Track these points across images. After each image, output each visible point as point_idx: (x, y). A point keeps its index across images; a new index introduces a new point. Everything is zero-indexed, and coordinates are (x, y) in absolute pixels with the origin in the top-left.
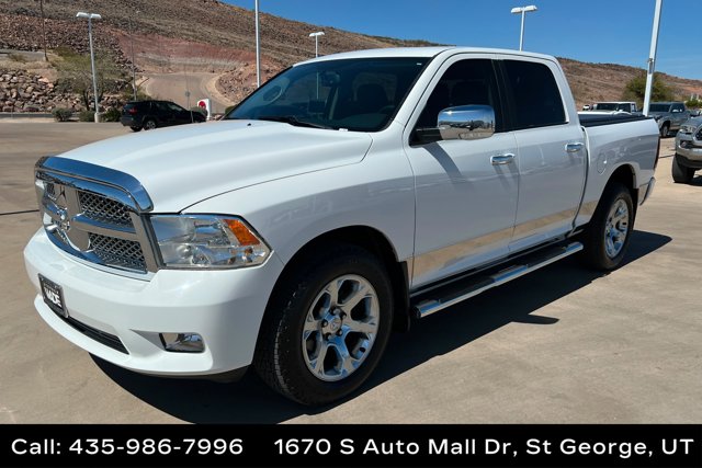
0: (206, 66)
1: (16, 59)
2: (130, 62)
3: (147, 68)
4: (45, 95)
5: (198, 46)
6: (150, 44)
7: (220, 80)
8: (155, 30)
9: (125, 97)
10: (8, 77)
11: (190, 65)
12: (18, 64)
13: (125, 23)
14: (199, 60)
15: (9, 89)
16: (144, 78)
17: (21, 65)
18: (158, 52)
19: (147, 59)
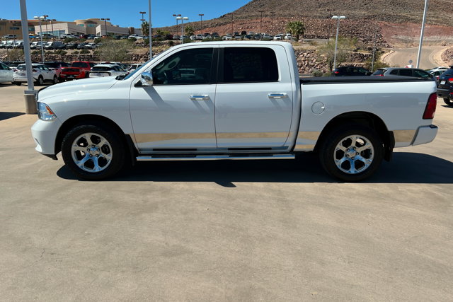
0: (440, 41)
1: (312, 44)
2: (385, 42)
3: (396, 45)
4: (322, 64)
5: (437, 28)
6: (402, 29)
7: (447, 50)
8: (408, 19)
9: (367, 64)
10: (305, 54)
11: (428, 41)
12: (312, 47)
13: (389, 17)
14: (436, 38)
15: (304, 61)
16: (391, 52)
17: (314, 47)
18: (407, 34)
19: (398, 39)
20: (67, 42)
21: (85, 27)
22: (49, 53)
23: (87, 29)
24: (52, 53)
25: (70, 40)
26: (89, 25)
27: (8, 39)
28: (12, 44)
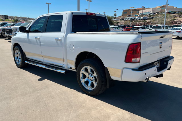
20: (150, 17)
21: (160, 9)
22: (140, 22)
23: (161, 10)
24: (141, 22)
25: (151, 16)
26: (162, 8)
27: (128, 17)
28: (129, 18)
